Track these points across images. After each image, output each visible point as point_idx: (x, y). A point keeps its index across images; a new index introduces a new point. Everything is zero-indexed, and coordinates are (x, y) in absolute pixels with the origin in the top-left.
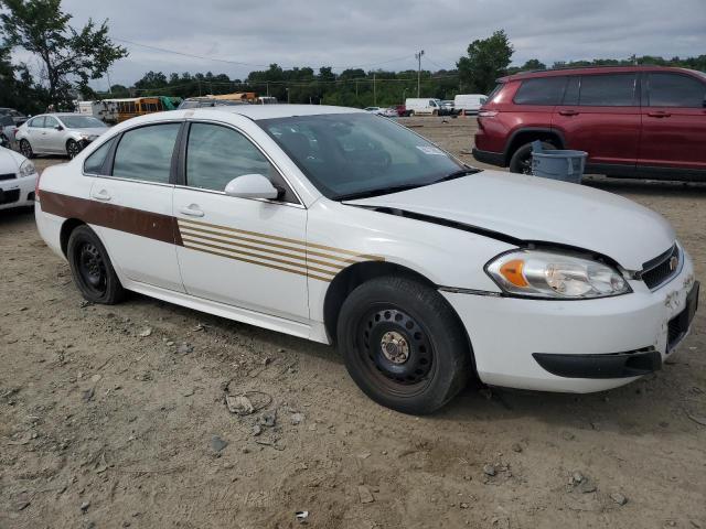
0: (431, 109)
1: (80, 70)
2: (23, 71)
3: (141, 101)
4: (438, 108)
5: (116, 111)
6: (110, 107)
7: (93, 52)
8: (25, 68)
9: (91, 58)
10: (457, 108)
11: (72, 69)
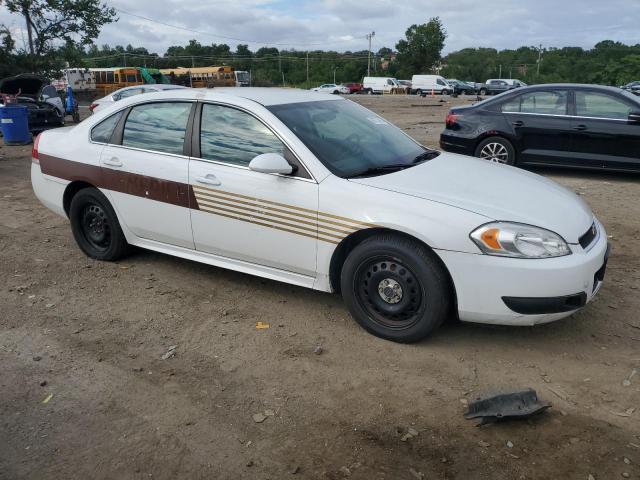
0: (390, 88)
1: (66, 35)
2: (6, 35)
3: (121, 71)
4: (395, 86)
5: (92, 81)
6: (87, 76)
7: (81, 15)
8: (7, 32)
9: (80, 21)
10: (414, 87)
11: (59, 33)
